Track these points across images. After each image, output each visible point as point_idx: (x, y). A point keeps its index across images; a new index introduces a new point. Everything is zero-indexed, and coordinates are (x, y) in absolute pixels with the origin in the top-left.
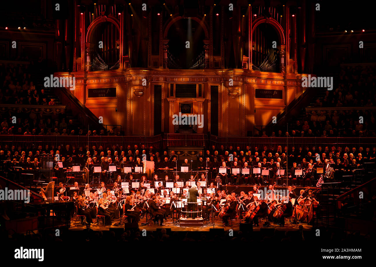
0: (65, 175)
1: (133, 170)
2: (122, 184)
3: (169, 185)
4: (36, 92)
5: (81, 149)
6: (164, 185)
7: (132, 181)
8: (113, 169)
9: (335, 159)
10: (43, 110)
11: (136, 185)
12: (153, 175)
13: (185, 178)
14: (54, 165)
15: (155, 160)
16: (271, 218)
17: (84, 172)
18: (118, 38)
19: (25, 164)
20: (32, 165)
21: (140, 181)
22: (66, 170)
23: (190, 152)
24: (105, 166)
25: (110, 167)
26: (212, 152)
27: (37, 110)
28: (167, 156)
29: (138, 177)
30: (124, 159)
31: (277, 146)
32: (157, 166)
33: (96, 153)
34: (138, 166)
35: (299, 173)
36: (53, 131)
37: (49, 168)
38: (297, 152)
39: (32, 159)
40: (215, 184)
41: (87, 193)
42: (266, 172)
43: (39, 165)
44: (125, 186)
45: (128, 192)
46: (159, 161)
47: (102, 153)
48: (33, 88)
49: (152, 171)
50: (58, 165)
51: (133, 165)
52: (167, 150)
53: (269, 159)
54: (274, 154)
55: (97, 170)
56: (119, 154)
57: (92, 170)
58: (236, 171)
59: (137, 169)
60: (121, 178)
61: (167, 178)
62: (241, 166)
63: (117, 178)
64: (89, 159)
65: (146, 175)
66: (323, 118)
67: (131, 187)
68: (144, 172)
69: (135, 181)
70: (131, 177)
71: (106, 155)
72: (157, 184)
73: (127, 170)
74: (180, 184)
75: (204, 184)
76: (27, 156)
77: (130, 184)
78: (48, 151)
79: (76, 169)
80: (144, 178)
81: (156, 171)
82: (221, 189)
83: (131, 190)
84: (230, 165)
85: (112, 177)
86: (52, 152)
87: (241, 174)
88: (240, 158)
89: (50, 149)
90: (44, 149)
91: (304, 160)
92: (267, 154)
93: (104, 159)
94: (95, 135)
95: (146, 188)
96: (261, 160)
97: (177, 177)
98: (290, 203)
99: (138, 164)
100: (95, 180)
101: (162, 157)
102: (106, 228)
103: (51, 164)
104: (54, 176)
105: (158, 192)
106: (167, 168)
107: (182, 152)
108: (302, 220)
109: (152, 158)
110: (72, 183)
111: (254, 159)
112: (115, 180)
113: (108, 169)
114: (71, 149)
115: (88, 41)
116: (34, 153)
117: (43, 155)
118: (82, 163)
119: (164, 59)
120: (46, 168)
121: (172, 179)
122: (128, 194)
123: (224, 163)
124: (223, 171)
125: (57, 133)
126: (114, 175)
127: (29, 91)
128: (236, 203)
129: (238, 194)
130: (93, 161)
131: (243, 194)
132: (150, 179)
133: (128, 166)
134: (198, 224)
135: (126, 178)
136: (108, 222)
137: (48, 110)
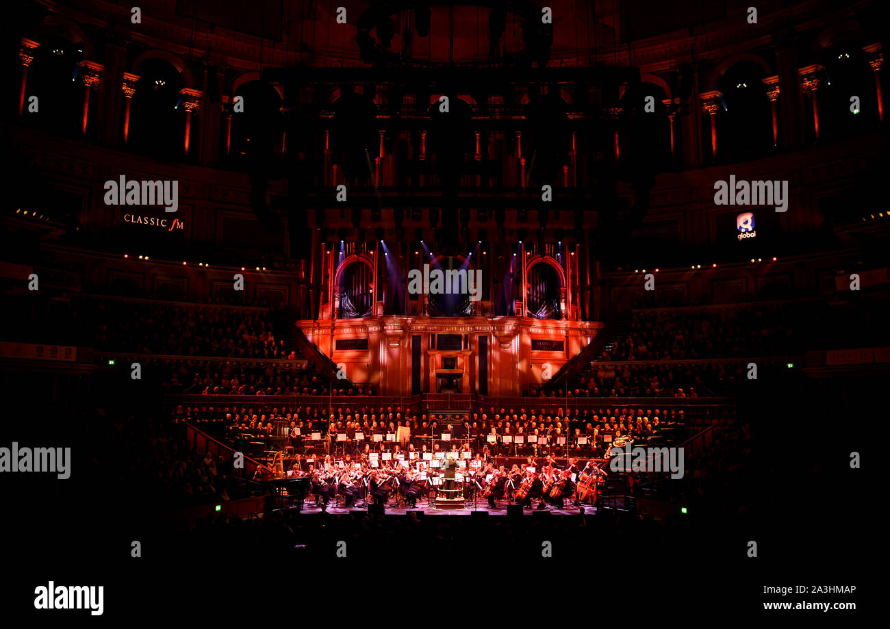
0: (303, 444)
1: (384, 438)
2: (370, 454)
3: (427, 456)
4: (274, 343)
5: (324, 412)
6: (421, 456)
7: (382, 452)
8: (359, 437)
9: (626, 424)
10: (281, 365)
11: (387, 456)
12: (408, 444)
13: (446, 447)
14: (290, 432)
15: (411, 426)
16: (546, 497)
17: (325, 441)
18: (372, 281)
19: (255, 431)
20: (264, 432)
21: (393, 452)
22: (304, 438)
23: (454, 416)
24: (351, 434)
25: (356, 434)
26: (480, 416)
27: (274, 365)
28: (426, 421)
29: (391, 446)
30: (375, 424)
31: (557, 408)
32: (413, 432)
33: (341, 417)
34: (392, 433)
35: (582, 441)
36: (292, 390)
37: (284, 435)
38: (581, 416)
39: (265, 424)
40: (482, 456)
41: (327, 466)
42: (543, 441)
43: (274, 432)
44: (374, 458)
45: (377, 465)
46: (416, 427)
47: (349, 417)
48: (271, 338)
49: (408, 439)
50: (294, 432)
51: (384, 431)
52: (427, 413)
53: (547, 425)
54: (553, 418)
55: (342, 437)
56: (369, 418)
57: (334, 439)
58: (507, 439)
59: (389, 437)
60: (370, 448)
61: (424, 448)
62: (514, 432)
63: (364, 448)
64: (333, 425)
65: (399, 444)
66: (612, 374)
67: (381, 459)
68: (398, 441)
69: (386, 452)
70: (382, 448)
71: (353, 419)
72: (412, 455)
73: (377, 438)
74: (440, 455)
75: (468, 455)
76: (259, 420)
77: (380, 455)
78: (284, 415)
79: (316, 436)
80: (397, 448)
81: (412, 440)
82: (489, 460)
83: (381, 462)
84: (501, 432)
85: (359, 446)
86: (289, 416)
87: (513, 443)
88: (513, 424)
89: (287, 412)
90: (280, 412)
91: (589, 425)
92: (545, 417)
93: (350, 424)
94: (342, 395)
95: (398, 461)
96: (538, 426)
97: (437, 446)
98: (569, 479)
99: (390, 430)
100: (338, 451)
101: (420, 421)
102: (347, 511)
103: (287, 430)
104: (289, 445)
105: (413, 465)
106: (425, 436)
107: (444, 416)
108: (585, 501)
109: (407, 423)
110: (310, 453)
111: (530, 424)
112: (363, 450)
113: (354, 436)
114: (312, 412)
115: (337, 284)
116: (268, 417)
117: (278, 420)
118: (323, 429)
119: (424, 304)
120: (280, 435)
121: (430, 449)
122: (374, 468)
123: (494, 430)
124: (491, 439)
125: (296, 392)
126: (362, 444)
127: (266, 342)
128: (506, 479)
129: (508, 467)
130: (337, 426)
131: (515, 467)
132: (404, 449)
133: (379, 434)
134: (458, 506)
135: (376, 447)
136: (349, 502)
137: (287, 365)
